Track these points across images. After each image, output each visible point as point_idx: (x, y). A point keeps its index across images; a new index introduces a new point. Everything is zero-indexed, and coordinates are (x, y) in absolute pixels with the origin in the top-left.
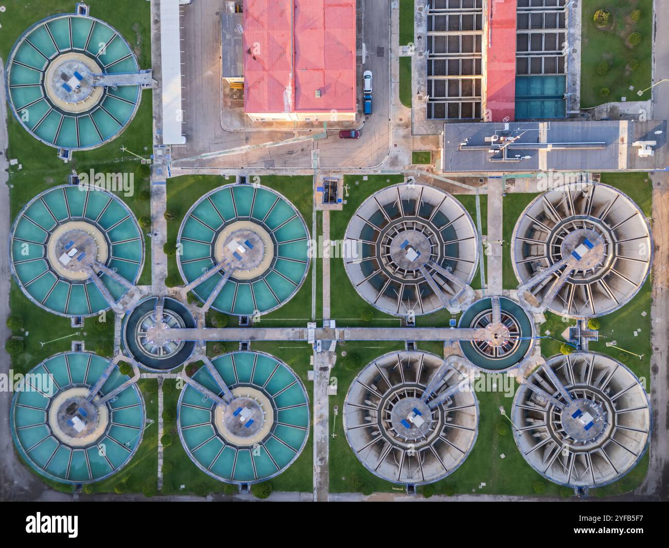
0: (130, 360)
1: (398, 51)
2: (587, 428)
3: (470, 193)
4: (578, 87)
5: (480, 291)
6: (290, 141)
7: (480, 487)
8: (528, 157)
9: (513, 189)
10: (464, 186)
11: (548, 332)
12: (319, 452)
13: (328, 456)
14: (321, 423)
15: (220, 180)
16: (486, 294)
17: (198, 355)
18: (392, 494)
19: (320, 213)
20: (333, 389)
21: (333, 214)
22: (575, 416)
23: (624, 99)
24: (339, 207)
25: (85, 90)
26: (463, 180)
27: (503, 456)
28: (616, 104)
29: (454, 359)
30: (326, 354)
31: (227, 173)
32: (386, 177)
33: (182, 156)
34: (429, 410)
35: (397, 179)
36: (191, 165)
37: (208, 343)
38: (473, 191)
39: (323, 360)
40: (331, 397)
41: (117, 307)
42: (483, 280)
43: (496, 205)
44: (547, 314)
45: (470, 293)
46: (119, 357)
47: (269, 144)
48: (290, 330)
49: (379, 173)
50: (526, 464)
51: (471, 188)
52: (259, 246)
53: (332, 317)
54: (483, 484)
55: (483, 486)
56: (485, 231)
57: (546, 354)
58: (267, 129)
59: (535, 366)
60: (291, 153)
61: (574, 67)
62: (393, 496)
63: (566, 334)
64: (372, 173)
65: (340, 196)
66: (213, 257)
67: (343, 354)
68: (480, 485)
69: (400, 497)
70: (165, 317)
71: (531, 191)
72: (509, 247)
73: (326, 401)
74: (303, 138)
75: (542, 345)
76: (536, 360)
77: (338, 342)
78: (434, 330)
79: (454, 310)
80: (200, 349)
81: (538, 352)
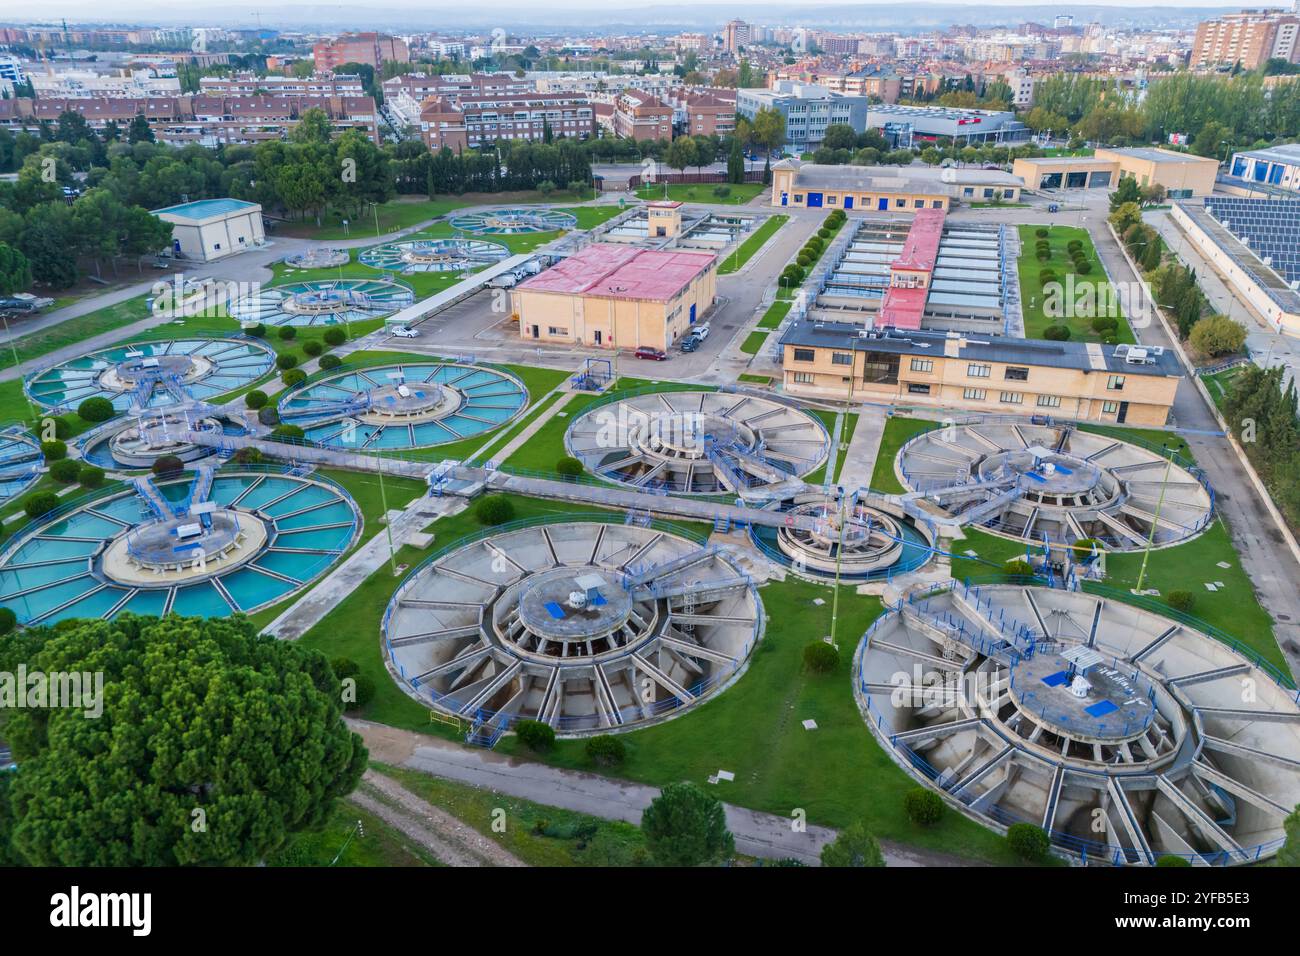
1: (753, 329)
2: (1093, 713)
5: (818, 487)
7: (713, 780)
8: (924, 344)
9: (907, 416)
10: (819, 404)
11: (970, 553)
12: (296, 617)
13: (307, 628)
14: (348, 577)
16: (831, 491)
17: (199, 467)
18: (417, 737)
19: (560, 393)
20: (422, 539)
21: (583, 396)
22: (1053, 680)
24: (593, 394)
27: (810, 724)
29: (729, 547)
30: (449, 499)
31: (447, 356)
35: (705, 388)
39: (438, 505)
40: (409, 548)
43: (873, 422)
45: (797, 484)
51: (832, 407)
54: (726, 775)
55: (721, 780)
56: (847, 438)
59: (935, 589)
62: (418, 742)
64: (670, 381)
65: (603, 388)
68: (716, 774)
69: (439, 746)
71: (939, 420)
73: (390, 550)
75: (955, 566)
77: (485, 488)
78: (701, 503)
79: (754, 496)
80: (218, 460)
81: (945, 572)
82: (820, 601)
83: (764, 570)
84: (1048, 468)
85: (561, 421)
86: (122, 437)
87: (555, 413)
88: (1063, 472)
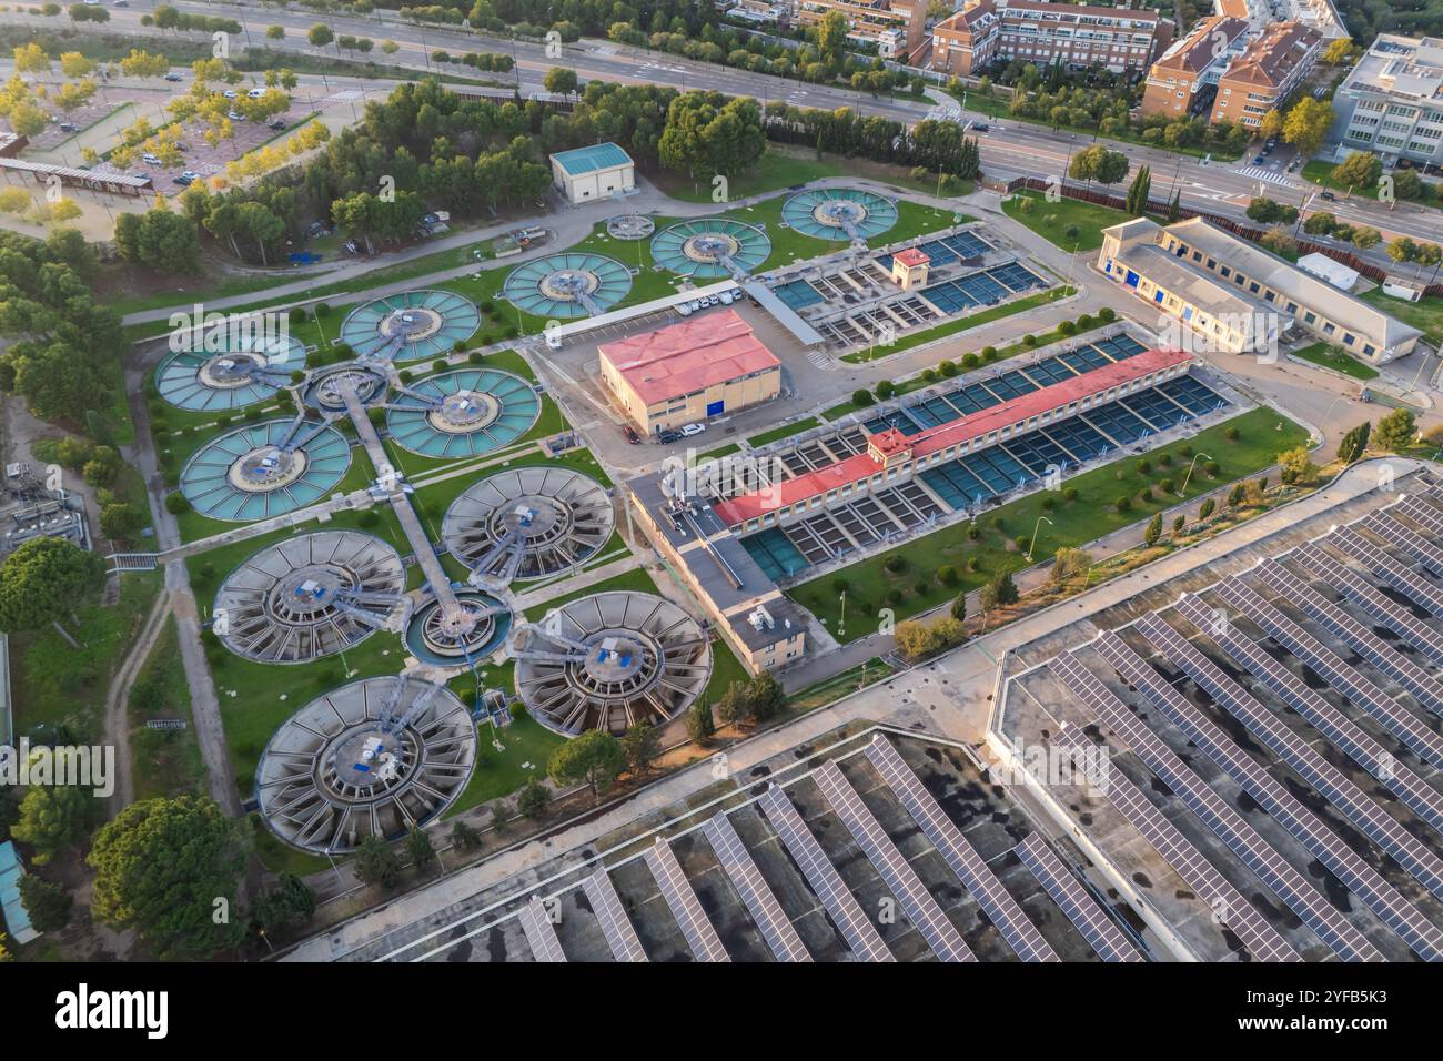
0: (308, 380)
1: (741, 440)
2: (358, 767)
3: (626, 542)
4: (807, 580)
5: (509, 591)
6: (599, 405)
7: (228, 693)
8: (684, 533)
9: (653, 573)
10: (632, 534)
11: (484, 674)
12: (239, 533)
13: (235, 542)
14: (280, 523)
15: (530, 375)
16: (509, 600)
17: (329, 417)
18: (196, 611)
19: (535, 445)
20: (325, 517)
21: (541, 453)
23: (824, 621)
24: (549, 454)
25: (566, 289)
26: (637, 530)
27: (283, 697)
28: (813, 618)
29: (408, 601)
30: (369, 499)
31: (541, 378)
32: (604, 475)
33: (540, 351)
34: (327, 603)
35: (606, 483)
36: (534, 357)
37: (349, 417)
38: (631, 543)
39: (359, 500)
41: (363, 357)
42: (524, 591)
43: (626, 566)
44: (510, 664)
45: (504, 583)
46: (309, 374)
47: (586, 394)
48: (388, 462)
49: (605, 470)
50: (276, 728)
51: (633, 540)
52: (475, 417)
53: (416, 490)
54: (234, 694)
55: (230, 694)
57: (452, 684)
58: (601, 389)
59: (430, 679)
60: (587, 408)
61: (828, 569)
62: (194, 614)
63: (490, 694)
64: (602, 465)
65: (561, 452)
66: (445, 396)
67: (375, 512)
68: (232, 691)
69: (195, 620)
70: (363, 385)
71: (660, 587)
72: (581, 596)
73: (309, 517)
74: (608, 411)
75: (463, 675)
76: (440, 675)
77: (388, 501)
78: (439, 568)
79: (473, 578)
80: (340, 416)
81: (451, 675)
82: (386, 653)
83: (396, 623)
84: (614, 656)
85: (498, 469)
86: (332, 377)
87: (506, 460)
88: (623, 664)
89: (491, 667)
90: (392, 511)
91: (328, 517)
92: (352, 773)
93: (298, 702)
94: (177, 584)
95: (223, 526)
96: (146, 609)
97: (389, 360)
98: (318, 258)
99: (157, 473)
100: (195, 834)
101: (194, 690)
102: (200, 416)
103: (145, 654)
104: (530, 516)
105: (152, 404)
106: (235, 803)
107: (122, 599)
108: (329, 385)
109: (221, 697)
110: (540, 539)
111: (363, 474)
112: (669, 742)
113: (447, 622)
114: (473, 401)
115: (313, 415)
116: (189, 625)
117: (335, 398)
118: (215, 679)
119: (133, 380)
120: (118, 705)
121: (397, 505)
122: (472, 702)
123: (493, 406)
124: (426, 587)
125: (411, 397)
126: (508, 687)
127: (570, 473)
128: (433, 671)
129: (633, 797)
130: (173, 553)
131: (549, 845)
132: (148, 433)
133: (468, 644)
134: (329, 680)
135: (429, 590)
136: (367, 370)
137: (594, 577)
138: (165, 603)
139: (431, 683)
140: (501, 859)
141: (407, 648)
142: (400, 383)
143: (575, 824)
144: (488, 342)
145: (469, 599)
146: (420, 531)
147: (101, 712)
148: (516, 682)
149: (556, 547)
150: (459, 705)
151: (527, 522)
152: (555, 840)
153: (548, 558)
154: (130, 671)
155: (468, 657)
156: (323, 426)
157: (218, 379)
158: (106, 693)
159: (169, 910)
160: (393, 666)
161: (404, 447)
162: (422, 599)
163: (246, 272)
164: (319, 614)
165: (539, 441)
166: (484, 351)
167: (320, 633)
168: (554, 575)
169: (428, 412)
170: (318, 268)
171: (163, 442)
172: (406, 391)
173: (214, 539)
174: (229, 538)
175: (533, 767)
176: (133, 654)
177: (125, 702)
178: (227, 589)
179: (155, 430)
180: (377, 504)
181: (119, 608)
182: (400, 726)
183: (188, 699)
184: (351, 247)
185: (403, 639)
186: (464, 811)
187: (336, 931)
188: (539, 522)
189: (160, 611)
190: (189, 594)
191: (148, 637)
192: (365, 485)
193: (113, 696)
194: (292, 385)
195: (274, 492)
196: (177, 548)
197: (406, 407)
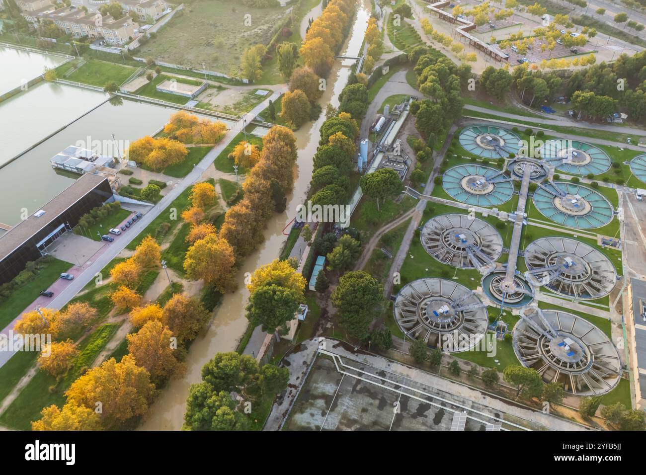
0: (515, 159)
2: (435, 312)
3: (610, 304)
5: (538, 289)
7: (411, 255)
11: (504, 314)
12: (451, 203)
13: (448, 205)
14: (467, 207)
15: (615, 205)
16: (536, 292)
17: (513, 177)
19: (596, 236)
20: (485, 215)
21: (596, 241)
24: (600, 243)
26: (620, 302)
27: (427, 270)
29: (494, 265)
30: (507, 217)
32: (621, 268)
33: (629, 197)
34: (464, 247)
36: (624, 197)
37: (521, 181)
38: (612, 306)
39: (503, 216)
40: (481, 214)
41: (544, 161)
42: (545, 293)
43: (603, 314)
44: (518, 317)
45: (538, 284)
48: (524, 207)
49: (623, 266)
50: (418, 278)
52: (575, 209)
53: (528, 224)
55: (411, 257)
57: (489, 308)
59: (482, 300)
60: (635, 234)
63: (501, 323)
66: (568, 193)
67: (506, 224)
70: (535, 172)
72: (570, 312)
73: (480, 211)
75: (496, 308)
76: (487, 302)
77: (514, 223)
78: (516, 261)
79: (527, 274)
80: (518, 179)
81: (491, 305)
82: (473, 279)
83: (484, 271)
84: (567, 348)
85: (571, 236)
86: (525, 162)
87: (576, 235)
88: (569, 354)
89: (509, 313)
90: (513, 227)
91: (486, 215)
92: (432, 314)
93: (430, 274)
94: (420, 208)
95: (447, 197)
96: (405, 211)
97: (554, 167)
98: (553, 112)
99: (439, 166)
100: (372, 294)
101: (401, 248)
102: (467, 153)
103: (396, 225)
104: (571, 264)
105: (454, 140)
106: (389, 293)
107: (401, 203)
108: (522, 165)
109: (408, 255)
110: (568, 276)
111: (511, 206)
112: (567, 403)
113: (503, 284)
114: (579, 202)
115: (508, 173)
116: (414, 225)
117: (521, 171)
118: (410, 248)
119: (454, 129)
120: (378, 236)
121: (516, 226)
122: (492, 321)
123: (588, 208)
124: (505, 265)
125: (553, 186)
126: (511, 326)
127: (603, 257)
128: (484, 298)
129: (534, 411)
130: (426, 196)
131: (484, 398)
132: (446, 150)
133: (506, 298)
134: (446, 275)
135: (505, 267)
136: (542, 166)
137: (582, 309)
138: (412, 212)
139: (482, 302)
140: (462, 387)
141: (482, 283)
142: (552, 179)
143: (501, 400)
144: (606, 180)
145: (519, 280)
146: (518, 242)
147: (372, 235)
148: (515, 327)
149: (573, 285)
150: (486, 318)
151: (567, 266)
152: (488, 398)
153: (566, 287)
154: (388, 228)
155: (503, 303)
156: (508, 180)
157: (482, 142)
158: (377, 230)
159: (350, 312)
160: (472, 286)
161: (535, 205)
162: (500, 268)
163: (520, 106)
164: (459, 249)
165: (599, 235)
166: (601, 183)
167: (454, 256)
168: (564, 296)
169: (556, 196)
170: (551, 116)
171: (449, 156)
172: (552, 183)
173: (442, 200)
174: (447, 203)
175: (499, 364)
176: (392, 223)
177: (380, 238)
178: (434, 220)
179: (449, 151)
180: (509, 222)
181: (398, 206)
182: (459, 309)
183: (398, 249)
184: (571, 113)
185: (483, 278)
186: (461, 358)
187: (391, 362)
188: (573, 269)
189: (409, 214)
190: (421, 214)
191: (400, 220)
192: (509, 211)
193: (378, 233)
194: (508, 158)
195: (473, 195)
196: (428, 196)
197: (547, 189)
